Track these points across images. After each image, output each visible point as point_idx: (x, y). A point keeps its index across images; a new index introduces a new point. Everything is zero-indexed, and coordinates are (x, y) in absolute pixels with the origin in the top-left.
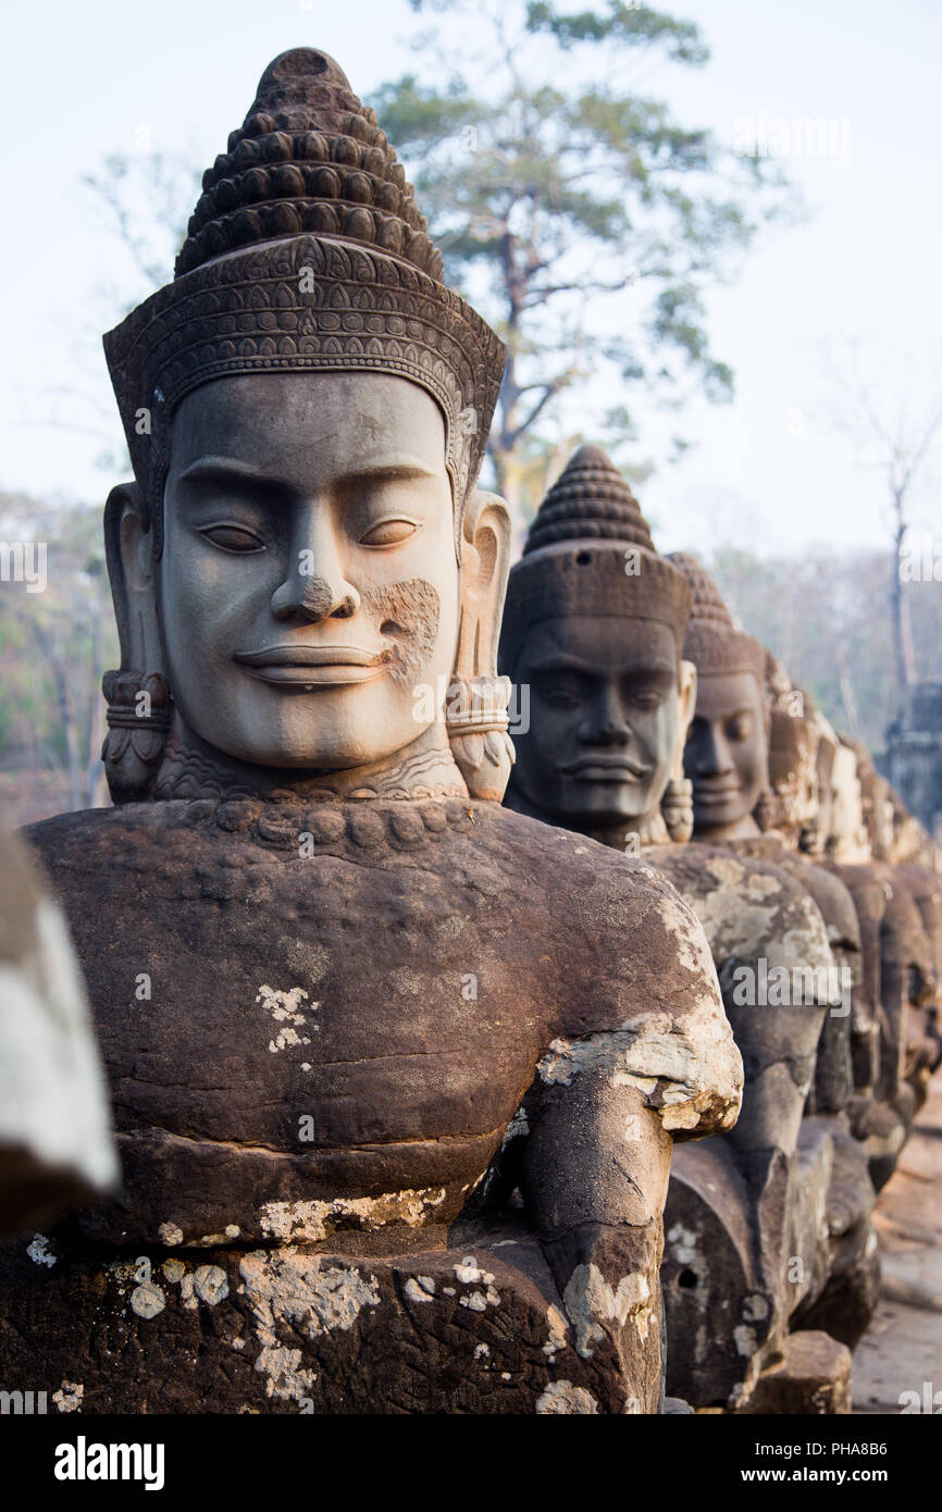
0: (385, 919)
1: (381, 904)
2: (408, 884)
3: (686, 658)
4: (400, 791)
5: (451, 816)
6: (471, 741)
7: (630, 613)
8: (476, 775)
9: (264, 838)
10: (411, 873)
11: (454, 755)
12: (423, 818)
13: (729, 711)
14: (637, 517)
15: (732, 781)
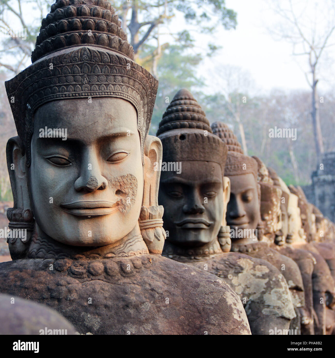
0: (121, 304)
1: (118, 298)
2: (129, 290)
3: (225, 175)
4: (124, 254)
5: (143, 262)
6: (149, 231)
7: (202, 159)
8: (151, 244)
9: (74, 274)
10: (130, 286)
11: (143, 237)
12: (133, 264)
13: (243, 190)
14: (204, 118)
15: (245, 219)
